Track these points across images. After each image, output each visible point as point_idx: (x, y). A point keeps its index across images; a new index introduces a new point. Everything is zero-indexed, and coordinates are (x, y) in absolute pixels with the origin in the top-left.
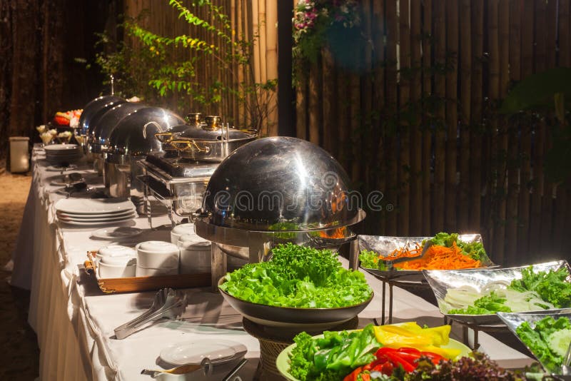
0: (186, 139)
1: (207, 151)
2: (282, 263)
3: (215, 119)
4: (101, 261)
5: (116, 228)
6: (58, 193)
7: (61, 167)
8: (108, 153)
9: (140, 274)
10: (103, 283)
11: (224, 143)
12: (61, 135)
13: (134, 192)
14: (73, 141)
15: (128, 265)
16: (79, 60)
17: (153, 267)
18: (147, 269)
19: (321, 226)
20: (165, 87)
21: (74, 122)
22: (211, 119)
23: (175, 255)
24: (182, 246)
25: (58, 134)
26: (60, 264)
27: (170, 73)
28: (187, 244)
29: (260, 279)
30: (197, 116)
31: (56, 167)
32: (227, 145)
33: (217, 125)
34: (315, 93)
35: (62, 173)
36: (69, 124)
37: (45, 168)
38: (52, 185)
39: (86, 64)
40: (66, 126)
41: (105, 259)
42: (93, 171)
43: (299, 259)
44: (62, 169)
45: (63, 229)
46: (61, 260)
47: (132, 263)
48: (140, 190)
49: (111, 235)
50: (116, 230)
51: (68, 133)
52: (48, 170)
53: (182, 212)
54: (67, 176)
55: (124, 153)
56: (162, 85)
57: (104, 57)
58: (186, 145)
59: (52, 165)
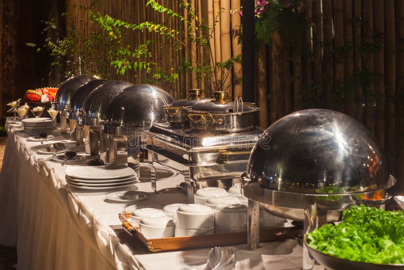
0: (199, 112)
1: (220, 123)
2: (360, 224)
3: (223, 95)
4: (141, 222)
5: (125, 192)
6: (52, 160)
7: (40, 138)
8: (105, 125)
9: (180, 234)
10: (151, 243)
11: (233, 115)
12: (35, 109)
13: (130, 159)
14: (45, 114)
15: (167, 226)
16: (30, 44)
17: (193, 228)
18: (187, 229)
19: (362, 189)
20: (125, 67)
21: (44, 99)
22: (219, 94)
23: (212, 217)
24: (214, 208)
25: (31, 108)
26: (87, 225)
27: (126, 54)
28: (222, 206)
29: (352, 239)
30: (197, 92)
31: (35, 138)
32: (235, 117)
33: (224, 99)
34: (263, 71)
35: (42, 143)
36: (40, 100)
37: (26, 139)
38: (39, 153)
39: (36, 48)
40: (37, 101)
41: (145, 220)
42: (69, 141)
43: (374, 219)
44: (41, 139)
45: (76, 194)
46: (88, 221)
47: (171, 225)
48: (135, 158)
49: (122, 198)
50: (126, 194)
51: (40, 109)
52: (29, 140)
53: (199, 177)
54: (52, 146)
55: (119, 125)
56: (123, 65)
57: (54, 41)
58: (199, 117)
59: (31, 136)
